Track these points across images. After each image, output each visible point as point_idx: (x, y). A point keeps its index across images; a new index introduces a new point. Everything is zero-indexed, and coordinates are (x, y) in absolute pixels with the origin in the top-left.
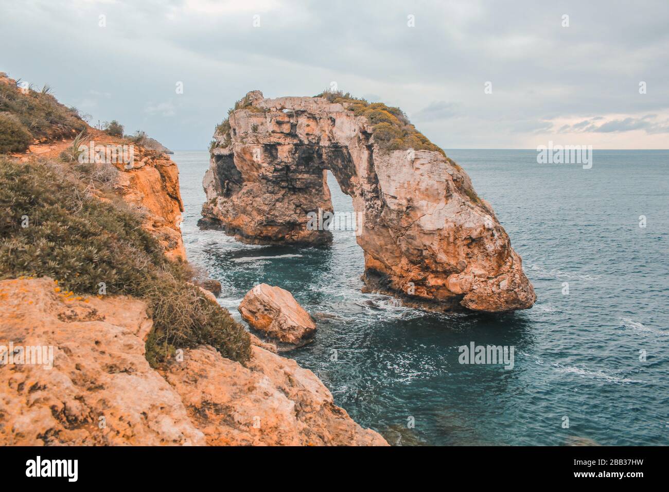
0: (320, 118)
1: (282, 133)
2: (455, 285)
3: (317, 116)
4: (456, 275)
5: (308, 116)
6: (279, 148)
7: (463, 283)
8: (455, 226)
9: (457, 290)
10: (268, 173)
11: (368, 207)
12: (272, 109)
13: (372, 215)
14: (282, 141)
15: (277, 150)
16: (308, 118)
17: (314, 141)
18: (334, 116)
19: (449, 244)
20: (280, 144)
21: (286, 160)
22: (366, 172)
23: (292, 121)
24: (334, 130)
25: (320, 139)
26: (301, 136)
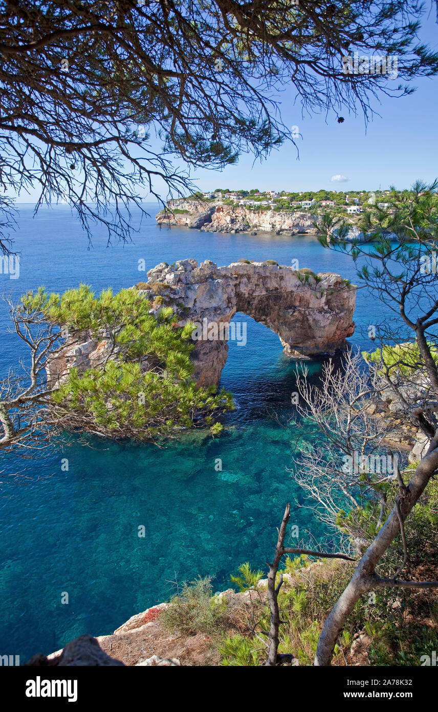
24: (283, 284)
25: (254, 291)
26: (245, 292)
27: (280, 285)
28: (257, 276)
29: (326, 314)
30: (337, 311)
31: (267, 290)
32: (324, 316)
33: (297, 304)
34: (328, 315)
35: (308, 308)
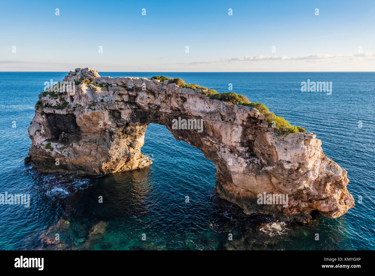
0: (159, 93)
1: (122, 101)
2: (325, 207)
3: (156, 92)
4: (324, 201)
5: (148, 91)
6: (123, 112)
7: (331, 206)
8: (327, 175)
9: (327, 210)
10: (112, 129)
11: (249, 163)
12: (113, 85)
13: (253, 168)
14: (123, 107)
15: (120, 113)
16: (147, 92)
17: (154, 108)
18: (186, 96)
19: (320, 185)
20: (121, 109)
21: (128, 120)
22: (240, 139)
23: (131, 93)
24: (186, 106)
25: (159, 107)
26: (143, 105)
27: (182, 106)
28: (164, 93)
29: (240, 158)
30: (263, 161)
31: (172, 108)
32: (237, 159)
33: (211, 134)
34: (242, 160)
35: (220, 142)
